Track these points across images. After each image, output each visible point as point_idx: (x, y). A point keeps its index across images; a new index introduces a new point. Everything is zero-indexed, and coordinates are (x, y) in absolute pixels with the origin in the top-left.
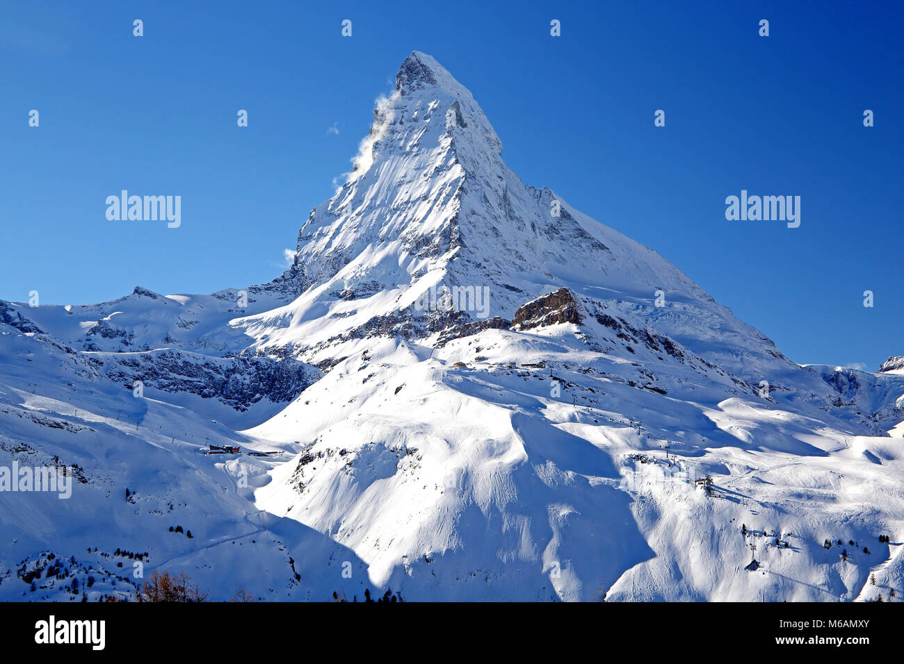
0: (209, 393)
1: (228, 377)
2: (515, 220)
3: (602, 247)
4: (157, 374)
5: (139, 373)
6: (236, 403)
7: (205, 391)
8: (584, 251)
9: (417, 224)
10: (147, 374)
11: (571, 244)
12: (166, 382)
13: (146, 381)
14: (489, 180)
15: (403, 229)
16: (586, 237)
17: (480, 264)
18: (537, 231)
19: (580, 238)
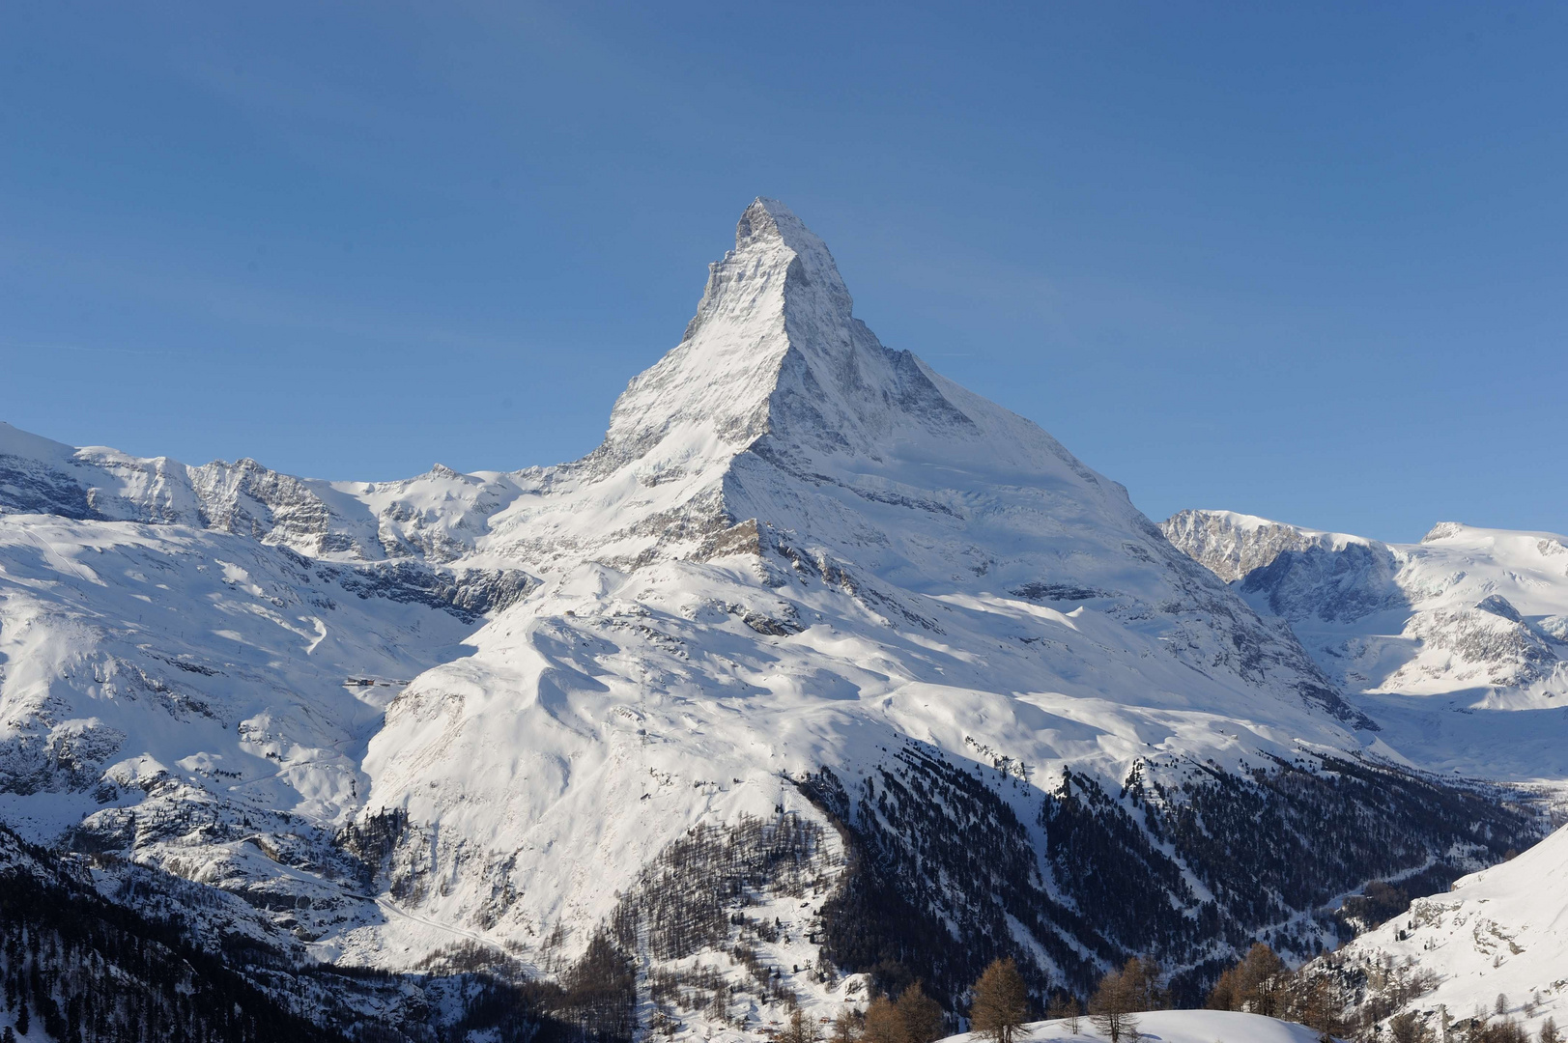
0: (439, 603)
1: (458, 588)
2: (862, 390)
3: (965, 419)
4: (391, 584)
5: (373, 582)
6: (463, 614)
7: (435, 601)
8: (943, 424)
9: (731, 402)
10: (379, 583)
11: (930, 416)
12: (399, 591)
13: (379, 591)
14: (827, 347)
15: (718, 406)
16: (947, 408)
17: (786, 452)
18: (891, 401)
19: (940, 410)
